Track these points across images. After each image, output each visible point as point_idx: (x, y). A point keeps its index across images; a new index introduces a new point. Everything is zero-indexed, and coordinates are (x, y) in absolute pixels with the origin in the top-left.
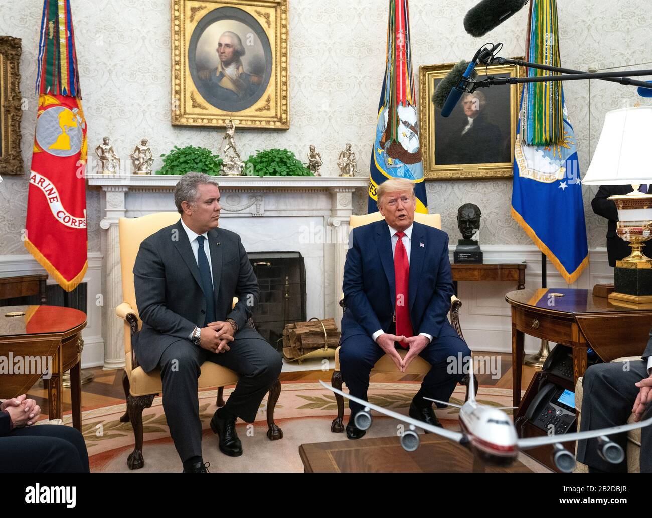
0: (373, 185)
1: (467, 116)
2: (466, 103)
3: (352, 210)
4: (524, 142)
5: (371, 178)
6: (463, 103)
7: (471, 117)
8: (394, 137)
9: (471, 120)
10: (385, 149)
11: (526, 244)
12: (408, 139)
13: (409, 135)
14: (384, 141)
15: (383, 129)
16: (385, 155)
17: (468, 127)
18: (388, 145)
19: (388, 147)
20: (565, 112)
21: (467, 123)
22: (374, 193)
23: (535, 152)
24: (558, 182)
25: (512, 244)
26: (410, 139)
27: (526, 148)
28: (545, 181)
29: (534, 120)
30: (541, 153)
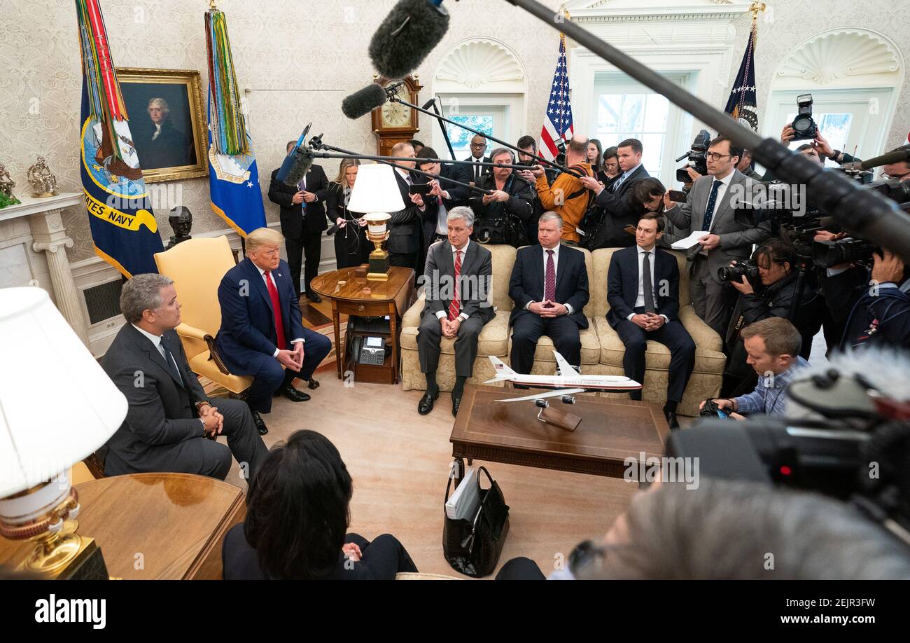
0: (95, 204)
1: (154, 123)
2: (152, 109)
3: (66, 231)
4: (218, 151)
5: (89, 195)
6: (149, 110)
7: (158, 123)
8: (116, 153)
9: (158, 127)
10: (105, 166)
11: (217, 230)
12: (129, 155)
13: (128, 150)
14: (100, 156)
15: (96, 144)
16: (106, 172)
17: (157, 133)
18: (108, 161)
19: (109, 163)
20: (247, 128)
21: (155, 129)
22: (100, 212)
23: (228, 160)
24: (246, 182)
25: (205, 232)
26: (131, 155)
27: (219, 155)
28: (236, 182)
29: (227, 133)
30: (233, 160)
